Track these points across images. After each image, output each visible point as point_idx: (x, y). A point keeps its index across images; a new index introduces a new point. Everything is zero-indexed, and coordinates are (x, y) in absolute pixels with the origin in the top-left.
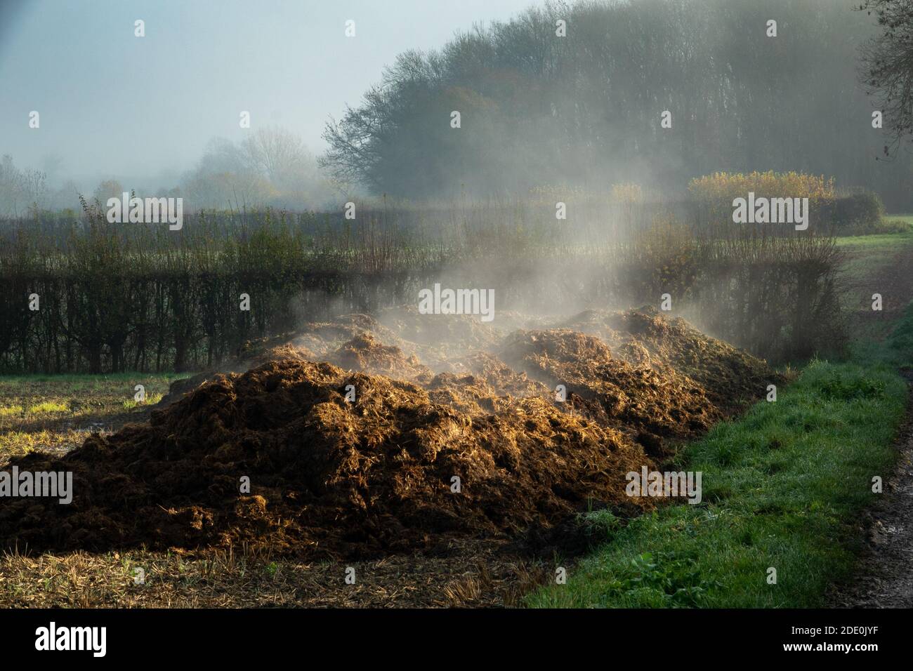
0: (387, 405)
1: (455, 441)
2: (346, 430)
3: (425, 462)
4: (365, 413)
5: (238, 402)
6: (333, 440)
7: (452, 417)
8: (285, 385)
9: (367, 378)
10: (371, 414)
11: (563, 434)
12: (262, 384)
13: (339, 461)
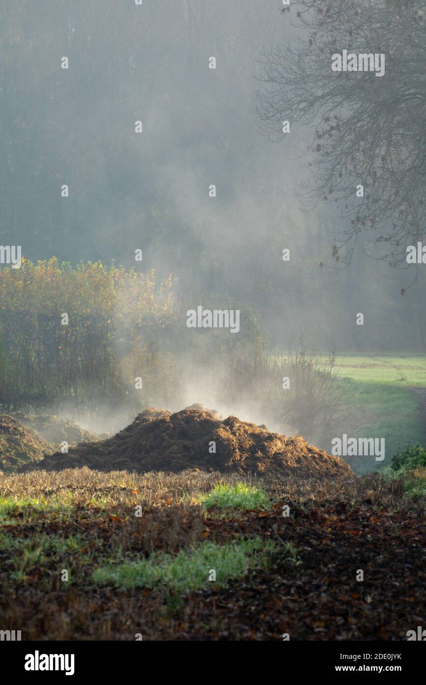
0: (246, 431)
1: (280, 449)
2: (233, 441)
3: (269, 458)
4: (237, 435)
5: (174, 428)
6: (228, 445)
7: (278, 438)
8: (196, 420)
9: (236, 418)
10: (240, 435)
11: (315, 455)
12: (183, 420)
13: (231, 456)
